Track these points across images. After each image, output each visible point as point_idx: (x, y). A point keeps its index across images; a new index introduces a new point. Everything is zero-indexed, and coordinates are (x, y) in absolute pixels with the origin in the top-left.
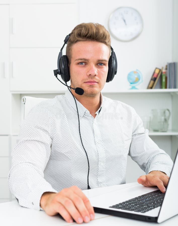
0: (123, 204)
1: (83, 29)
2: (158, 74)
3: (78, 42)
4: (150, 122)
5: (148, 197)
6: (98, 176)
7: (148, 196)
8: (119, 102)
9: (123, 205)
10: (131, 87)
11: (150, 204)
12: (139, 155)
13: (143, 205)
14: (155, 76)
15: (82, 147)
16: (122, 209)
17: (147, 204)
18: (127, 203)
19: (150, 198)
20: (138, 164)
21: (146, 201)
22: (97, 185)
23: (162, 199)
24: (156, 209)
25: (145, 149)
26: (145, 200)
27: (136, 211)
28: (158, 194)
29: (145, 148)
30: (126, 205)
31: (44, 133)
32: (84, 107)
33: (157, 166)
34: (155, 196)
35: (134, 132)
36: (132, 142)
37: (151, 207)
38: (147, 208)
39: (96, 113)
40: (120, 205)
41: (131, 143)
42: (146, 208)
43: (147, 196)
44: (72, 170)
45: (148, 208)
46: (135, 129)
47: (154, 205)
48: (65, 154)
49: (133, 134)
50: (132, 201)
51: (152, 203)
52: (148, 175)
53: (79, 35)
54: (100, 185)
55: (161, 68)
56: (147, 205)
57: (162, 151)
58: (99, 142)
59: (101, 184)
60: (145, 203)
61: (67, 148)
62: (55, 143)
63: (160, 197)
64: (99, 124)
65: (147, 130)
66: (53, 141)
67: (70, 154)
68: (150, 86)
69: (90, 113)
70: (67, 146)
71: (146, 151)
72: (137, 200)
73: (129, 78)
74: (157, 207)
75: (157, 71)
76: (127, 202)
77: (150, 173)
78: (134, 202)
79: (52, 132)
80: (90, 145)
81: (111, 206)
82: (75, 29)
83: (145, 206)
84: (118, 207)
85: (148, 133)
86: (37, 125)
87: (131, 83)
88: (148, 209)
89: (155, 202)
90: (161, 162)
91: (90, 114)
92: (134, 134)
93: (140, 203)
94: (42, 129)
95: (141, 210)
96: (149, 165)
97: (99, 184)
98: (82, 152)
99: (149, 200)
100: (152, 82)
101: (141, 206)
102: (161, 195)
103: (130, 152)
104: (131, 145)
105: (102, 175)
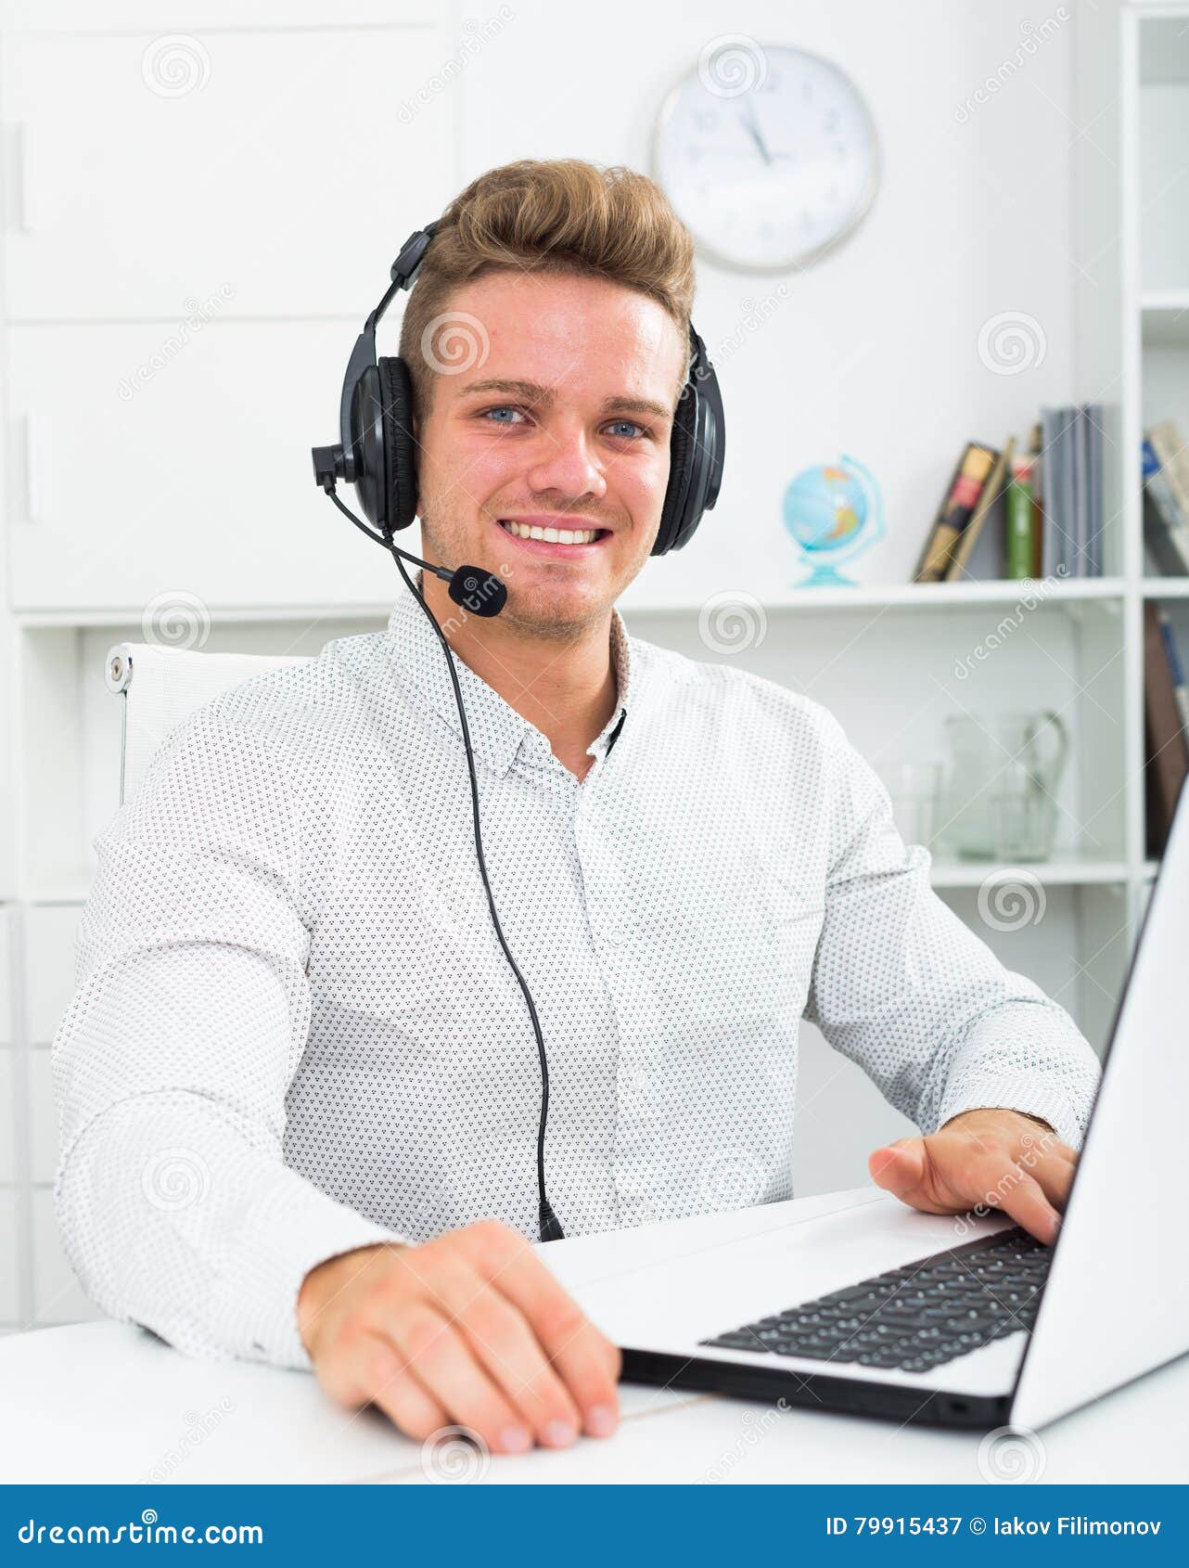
0: (788, 1323)
1: (530, 192)
2: (984, 484)
3: (490, 278)
4: (936, 799)
5: (943, 1277)
6: (612, 1158)
7: (943, 1268)
8: (732, 672)
9: (784, 1328)
10: (807, 571)
11: (956, 1318)
12: (871, 1015)
13: (916, 1323)
14: (964, 495)
15: (510, 970)
16: (779, 1353)
17: (936, 1321)
18: (809, 1316)
19: (955, 1279)
20: (868, 1071)
21: (930, 1302)
22: (613, 1214)
23: (1033, 1289)
24: (997, 1346)
25: (910, 971)
26: (926, 1296)
27: (872, 1365)
28: (1005, 1256)
29: (909, 964)
30: (805, 1326)
31: (261, 887)
32: (511, 711)
33: (995, 1078)
34: (986, 1272)
35: (839, 865)
36: (824, 929)
37: (965, 1339)
38: (939, 1344)
39: (589, 752)
40: (768, 1330)
41: (822, 938)
42: (932, 1345)
43: (939, 1272)
44: (445, 1123)
45: (950, 1343)
46: (845, 846)
47: (985, 1322)
48: (394, 1021)
49: (828, 877)
50: (843, 1305)
51: (973, 1314)
52: (938, 1136)
53: (503, 231)
54: (629, 1215)
55: (999, 444)
56: (941, 1323)
57: (1020, 984)
58: (619, 939)
59: (633, 1208)
60: (930, 1312)
61: (408, 980)
62: (327, 955)
63: (1019, 1274)
64: (613, 820)
65: (921, 854)
66: (314, 942)
67: (430, 1024)
68: (935, 562)
69: (555, 750)
70: (408, 969)
71: (917, 982)
72: (872, 1296)
73: (794, 515)
74: (1006, 1333)
75: (977, 467)
76: (809, 1311)
77: (948, 1129)
78: (854, 1307)
79: (310, 883)
80: (559, 958)
81: (713, 1334)
82: (471, 194)
83: (928, 1329)
84: (754, 1343)
85: (924, 871)
86: (213, 839)
87: (809, 548)
88: (947, 1348)
89: (987, 1307)
90: (1020, 1057)
91: (554, 758)
92: (835, 880)
93: (898, 1314)
94: (246, 866)
95: (903, 1353)
96: (942, 1076)
97: (624, 1208)
98: (507, 1007)
99: (954, 1294)
100: (946, 535)
101: (898, 1332)
102: (1024, 1262)
103: (818, 999)
104: (822, 951)
105: (643, 1150)
